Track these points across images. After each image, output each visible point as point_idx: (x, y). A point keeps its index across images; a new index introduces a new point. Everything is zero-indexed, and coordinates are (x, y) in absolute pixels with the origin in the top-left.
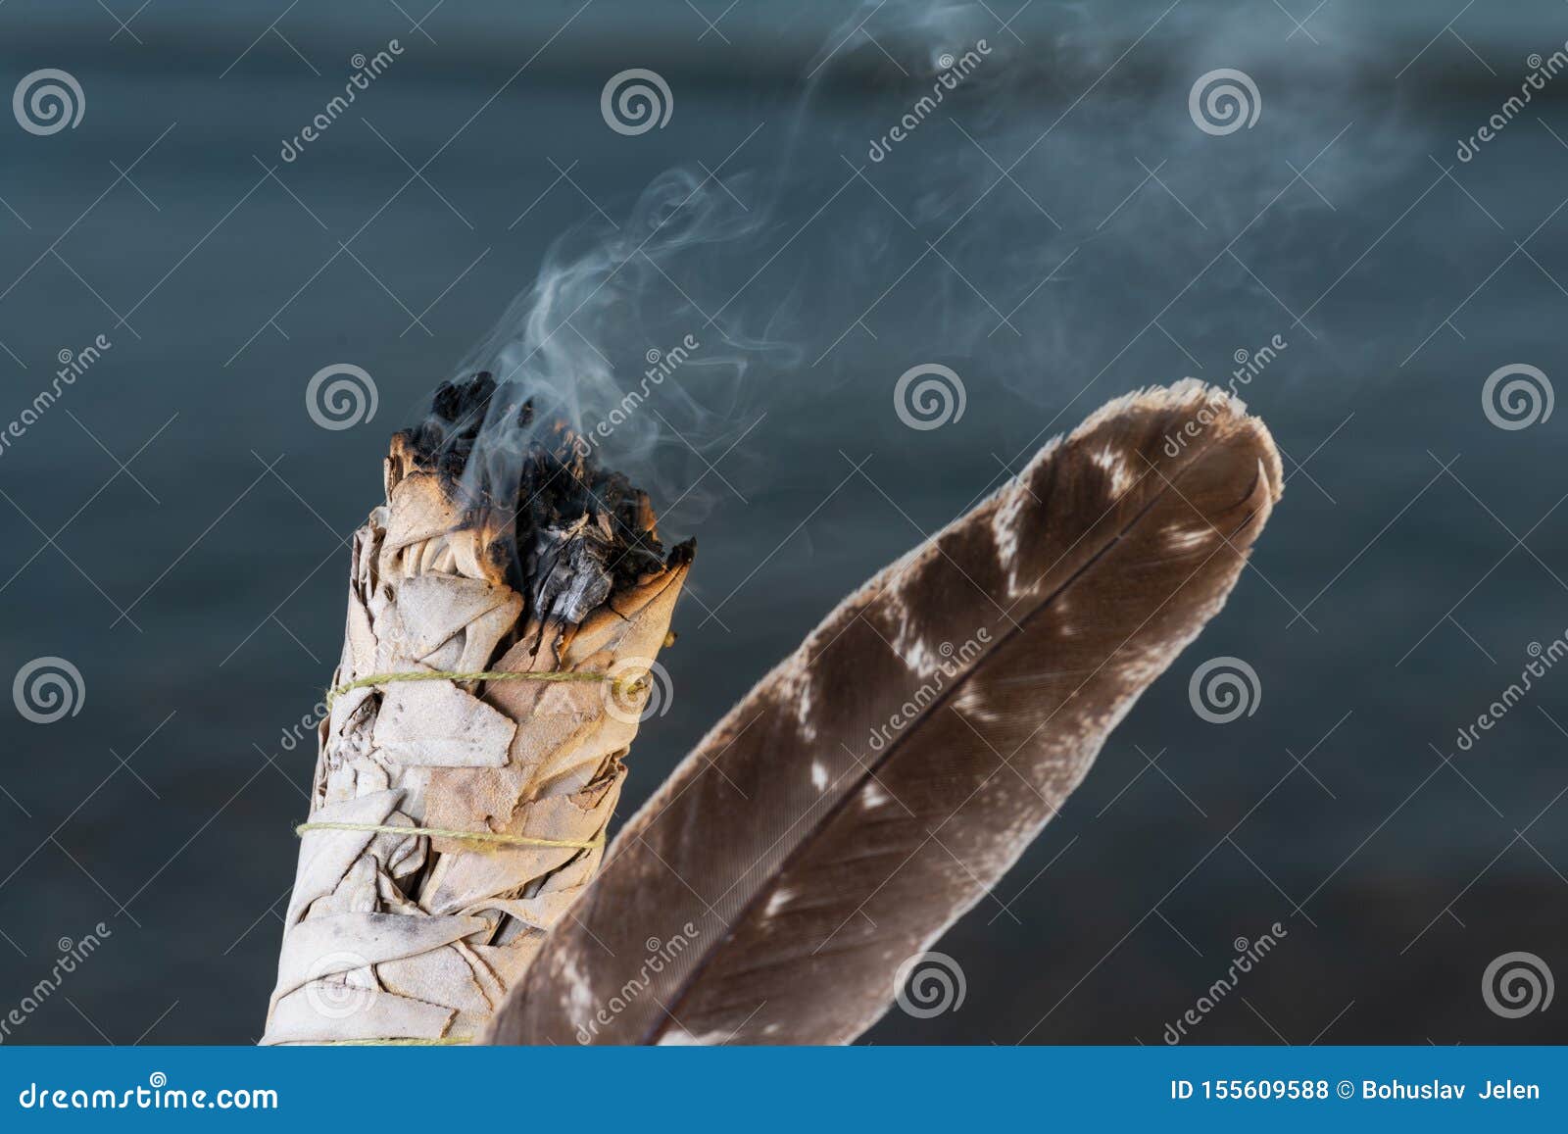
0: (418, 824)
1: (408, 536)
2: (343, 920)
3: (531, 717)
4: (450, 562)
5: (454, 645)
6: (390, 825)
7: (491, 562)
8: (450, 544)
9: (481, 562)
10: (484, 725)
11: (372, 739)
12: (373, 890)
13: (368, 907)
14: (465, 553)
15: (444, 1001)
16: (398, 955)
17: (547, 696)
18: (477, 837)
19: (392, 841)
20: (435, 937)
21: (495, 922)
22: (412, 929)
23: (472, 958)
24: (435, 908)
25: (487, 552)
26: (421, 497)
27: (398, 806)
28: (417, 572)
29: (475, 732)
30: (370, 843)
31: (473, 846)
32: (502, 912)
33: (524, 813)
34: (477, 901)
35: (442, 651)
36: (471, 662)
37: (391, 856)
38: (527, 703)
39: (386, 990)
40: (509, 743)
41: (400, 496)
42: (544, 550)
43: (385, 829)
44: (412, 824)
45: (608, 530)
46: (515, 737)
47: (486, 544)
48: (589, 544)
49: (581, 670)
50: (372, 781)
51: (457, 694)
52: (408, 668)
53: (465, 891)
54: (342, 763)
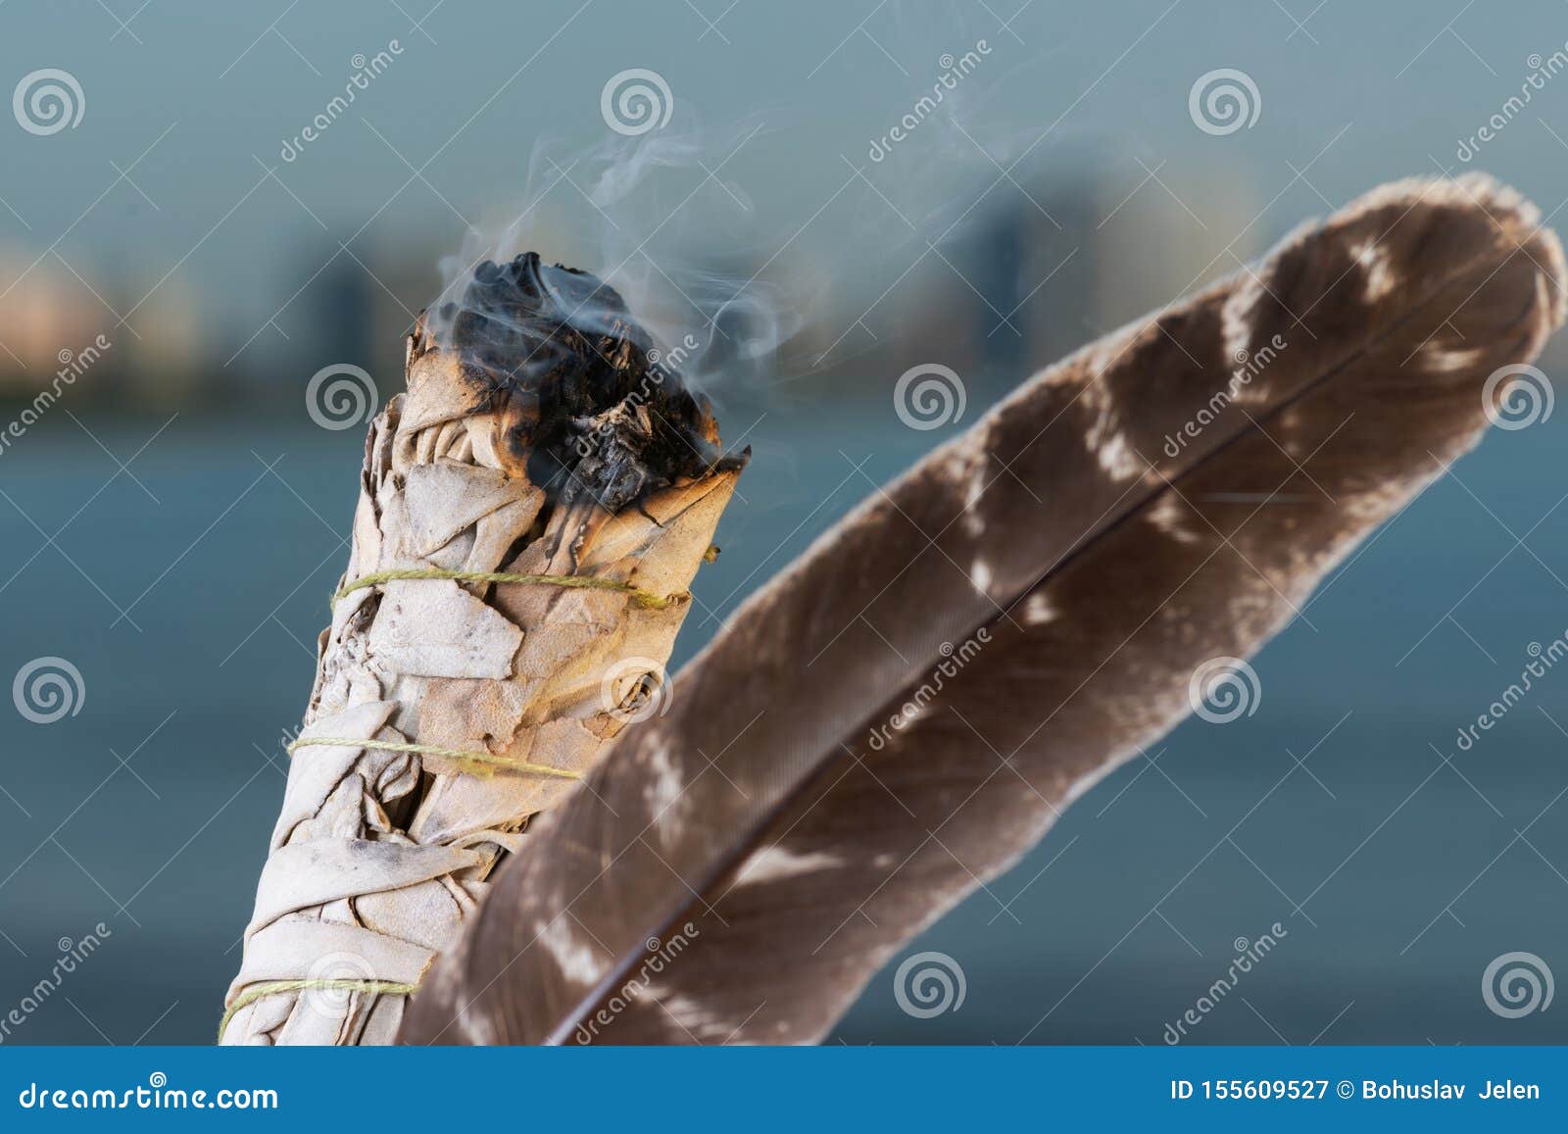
0: (410, 740)
1: (421, 419)
2: (322, 845)
3: (540, 625)
4: (465, 450)
5: (463, 542)
6: (381, 740)
7: (507, 449)
8: (469, 429)
9: (497, 450)
10: (488, 631)
11: (368, 644)
12: (357, 813)
13: (350, 832)
14: (482, 437)
15: (427, 941)
16: (377, 886)
17: (561, 602)
18: (472, 757)
19: (380, 759)
20: (420, 869)
21: (491, 857)
22: (395, 858)
23: (460, 895)
24: (423, 837)
25: (504, 439)
26: (439, 376)
27: (391, 720)
28: (431, 460)
29: (477, 639)
30: (357, 761)
31: (467, 769)
32: (500, 847)
33: (530, 735)
34: (472, 831)
35: (449, 549)
36: (481, 562)
37: (380, 776)
38: (538, 610)
39: (363, 925)
40: (513, 653)
41: (417, 375)
42: (572, 440)
43: (374, 744)
44: (403, 740)
45: (646, 422)
46: (521, 647)
47: (504, 429)
48: (621, 433)
49: (601, 576)
50: (365, 690)
51: (460, 595)
52: (408, 566)
53: (460, 819)
54: (336, 673)
